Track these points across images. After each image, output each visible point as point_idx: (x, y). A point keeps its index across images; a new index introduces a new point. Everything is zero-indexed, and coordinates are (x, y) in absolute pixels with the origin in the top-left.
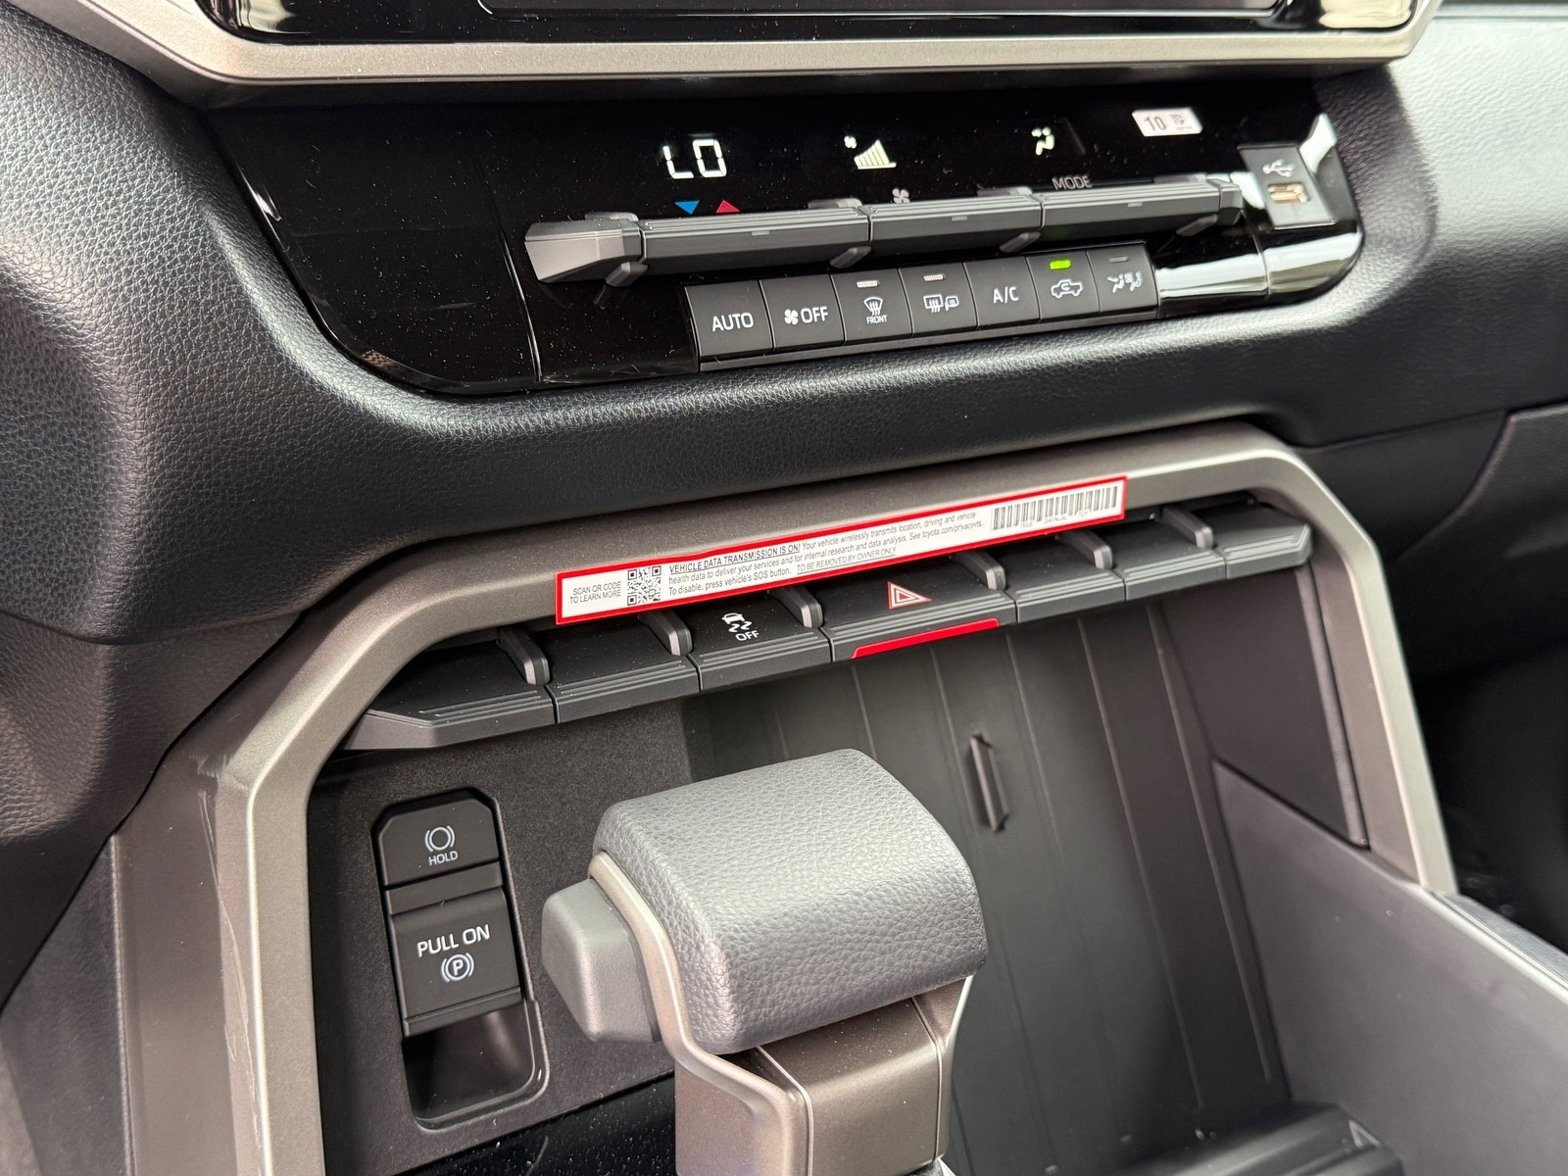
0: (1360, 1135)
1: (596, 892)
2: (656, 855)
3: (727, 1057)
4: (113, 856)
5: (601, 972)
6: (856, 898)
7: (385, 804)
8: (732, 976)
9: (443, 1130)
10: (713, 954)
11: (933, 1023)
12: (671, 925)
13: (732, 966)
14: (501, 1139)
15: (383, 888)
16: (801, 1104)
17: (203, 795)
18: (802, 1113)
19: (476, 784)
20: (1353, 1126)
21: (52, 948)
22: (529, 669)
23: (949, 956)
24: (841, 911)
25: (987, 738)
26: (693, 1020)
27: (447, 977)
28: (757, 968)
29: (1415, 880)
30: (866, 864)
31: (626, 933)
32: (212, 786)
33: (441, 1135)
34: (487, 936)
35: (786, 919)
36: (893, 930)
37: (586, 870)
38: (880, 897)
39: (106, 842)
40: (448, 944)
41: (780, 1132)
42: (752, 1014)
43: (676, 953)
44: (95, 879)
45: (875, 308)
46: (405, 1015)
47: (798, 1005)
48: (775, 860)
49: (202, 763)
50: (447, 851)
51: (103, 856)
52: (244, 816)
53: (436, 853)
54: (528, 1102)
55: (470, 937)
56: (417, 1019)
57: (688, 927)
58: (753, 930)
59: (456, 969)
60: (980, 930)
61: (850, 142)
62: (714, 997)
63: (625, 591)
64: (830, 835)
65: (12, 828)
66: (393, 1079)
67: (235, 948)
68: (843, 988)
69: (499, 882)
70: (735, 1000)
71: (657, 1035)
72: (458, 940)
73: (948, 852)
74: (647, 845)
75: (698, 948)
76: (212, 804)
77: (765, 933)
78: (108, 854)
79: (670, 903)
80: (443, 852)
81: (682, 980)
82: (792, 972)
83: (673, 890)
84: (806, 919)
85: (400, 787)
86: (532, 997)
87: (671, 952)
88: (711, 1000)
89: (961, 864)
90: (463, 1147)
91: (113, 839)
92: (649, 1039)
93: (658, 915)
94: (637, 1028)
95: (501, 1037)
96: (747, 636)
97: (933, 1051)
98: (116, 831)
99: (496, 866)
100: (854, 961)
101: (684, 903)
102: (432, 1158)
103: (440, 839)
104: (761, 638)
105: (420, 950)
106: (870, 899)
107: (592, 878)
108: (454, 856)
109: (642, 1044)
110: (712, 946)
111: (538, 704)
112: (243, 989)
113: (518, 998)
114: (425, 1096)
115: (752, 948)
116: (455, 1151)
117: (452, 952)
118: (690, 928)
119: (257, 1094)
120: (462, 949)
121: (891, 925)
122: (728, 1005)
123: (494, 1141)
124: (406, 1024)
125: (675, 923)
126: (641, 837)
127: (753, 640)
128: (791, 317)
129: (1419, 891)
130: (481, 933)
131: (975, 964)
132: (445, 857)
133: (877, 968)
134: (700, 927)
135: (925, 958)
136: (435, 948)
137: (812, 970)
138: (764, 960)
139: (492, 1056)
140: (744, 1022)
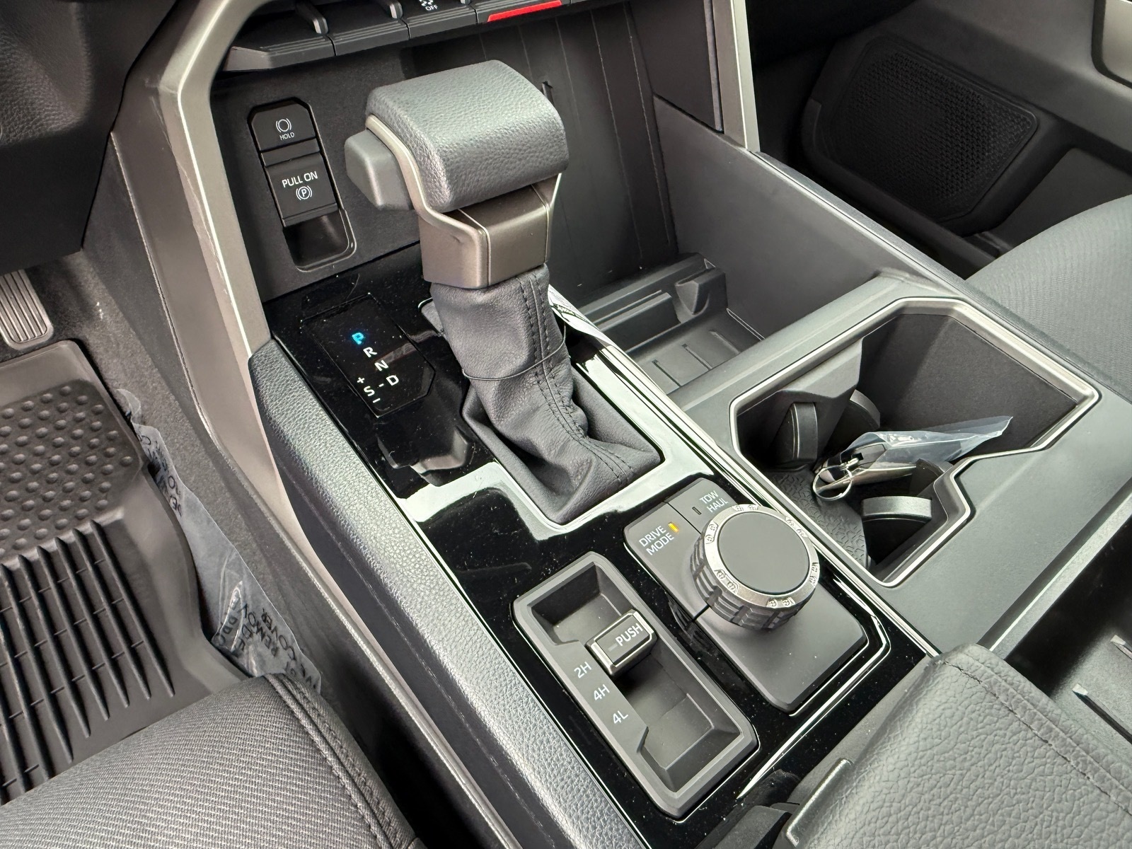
0: (708, 264)
1: (372, 137)
2: (400, 112)
3: (448, 214)
4: (114, 144)
5: (379, 174)
6: (506, 131)
7: (251, 107)
8: (447, 171)
9: (309, 271)
10: (436, 160)
11: (544, 197)
12: (413, 147)
13: (446, 166)
14: (340, 274)
15: (259, 152)
16: (485, 235)
17: (153, 99)
18: (485, 239)
19: (298, 95)
20: (705, 260)
21: (98, 202)
22: (316, 24)
23: (551, 162)
24: (499, 138)
25: (549, 83)
26: (429, 196)
27: (300, 198)
28: (458, 167)
29: (743, 146)
30: (509, 115)
31: (390, 155)
32: (156, 93)
33: (309, 273)
34: (316, 177)
35: (472, 142)
36: (524, 148)
37: (365, 126)
38: (517, 131)
39: (109, 135)
40: (297, 181)
41: (475, 250)
42: (458, 190)
43: (417, 162)
44: (109, 159)
46: (282, 217)
47: (480, 186)
48: (463, 113)
49: (147, 82)
50: (289, 132)
51: (109, 145)
52: (177, 108)
53: (283, 133)
54: (348, 257)
55: (308, 177)
56: (289, 219)
57: (422, 147)
58: (455, 147)
59: (303, 194)
60: (566, 148)
62: (439, 182)
64: (490, 100)
65: (53, 126)
66: (281, 248)
67: (189, 180)
68: (501, 177)
69: (318, 149)
70: (450, 183)
71: (411, 207)
72: (302, 178)
73: (550, 108)
74: (395, 108)
75: (428, 158)
76: (158, 103)
77: (461, 149)
78: (112, 142)
79: (411, 136)
80: (286, 133)
81: (421, 175)
82: (477, 169)
83: (412, 129)
84: (481, 142)
86: (343, 208)
87: (414, 162)
88: (437, 184)
89: (556, 114)
90: (321, 278)
91: (112, 134)
92: (407, 208)
93: (405, 143)
94: (399, 202)
95: (331, 229)
96: (432, 8)
97: (545, 210)
98: (112, 129)
99: (315, 140)
100: (506, 164)
101: (419, 135)
102: (307, 284)
103: (284, 125)
104: (439, 9)
105: (284, 184)
106: (513, 131)
107: (368, 129)
108: (293, 135)
109: (404, 210)
110: (435, 155)
111: (324, 44)
112: (198, 202)
113: (336, 208)
114: (299, 257)
115: (456, 157)
116: (317, 280)
117: (300, 185)
118: (423, 147)
119: (216, 253)
120: (305, 184)
121: (523, 145)
122: (446, 186)
123: (336, 275)
124: (283, 221)
125: (415, 146)
126: (391, 104)
127: (435, 10)
129: (745, 151)
130: (313, 176)
131: (563, 167)
132: (288, 135)
133: (518, 167)
134: (428, 147)
135: (540, 163)
136: (291, 183)
137: (486, 168)
138: (462, 163)
139: (327, 237)
140: (455, 194)
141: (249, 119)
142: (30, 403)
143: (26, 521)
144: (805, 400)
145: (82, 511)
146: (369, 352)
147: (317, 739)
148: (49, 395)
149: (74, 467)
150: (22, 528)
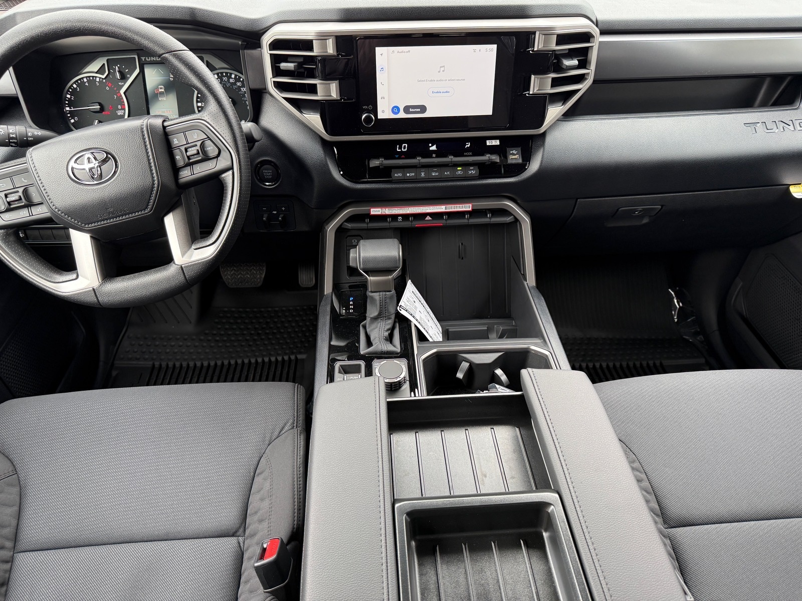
22: (366, 220)
30: (394, 252)
45: (423, 174)
61: (430, 145)
63: (381, 211)
73: (401, 252)
85: (349, 233)
103: (355, 241)
111: (368, 225)
128: (408, 175)
135: (395, 265)
141: (346, 238)
142: (298, 308)
143: (277, 347)
144: (467, 360)
145: (295, 351)
146: (351, 303)
147: (296, 394)
148: (305, 307)
149: (300, 335)
150: (275, 349)
